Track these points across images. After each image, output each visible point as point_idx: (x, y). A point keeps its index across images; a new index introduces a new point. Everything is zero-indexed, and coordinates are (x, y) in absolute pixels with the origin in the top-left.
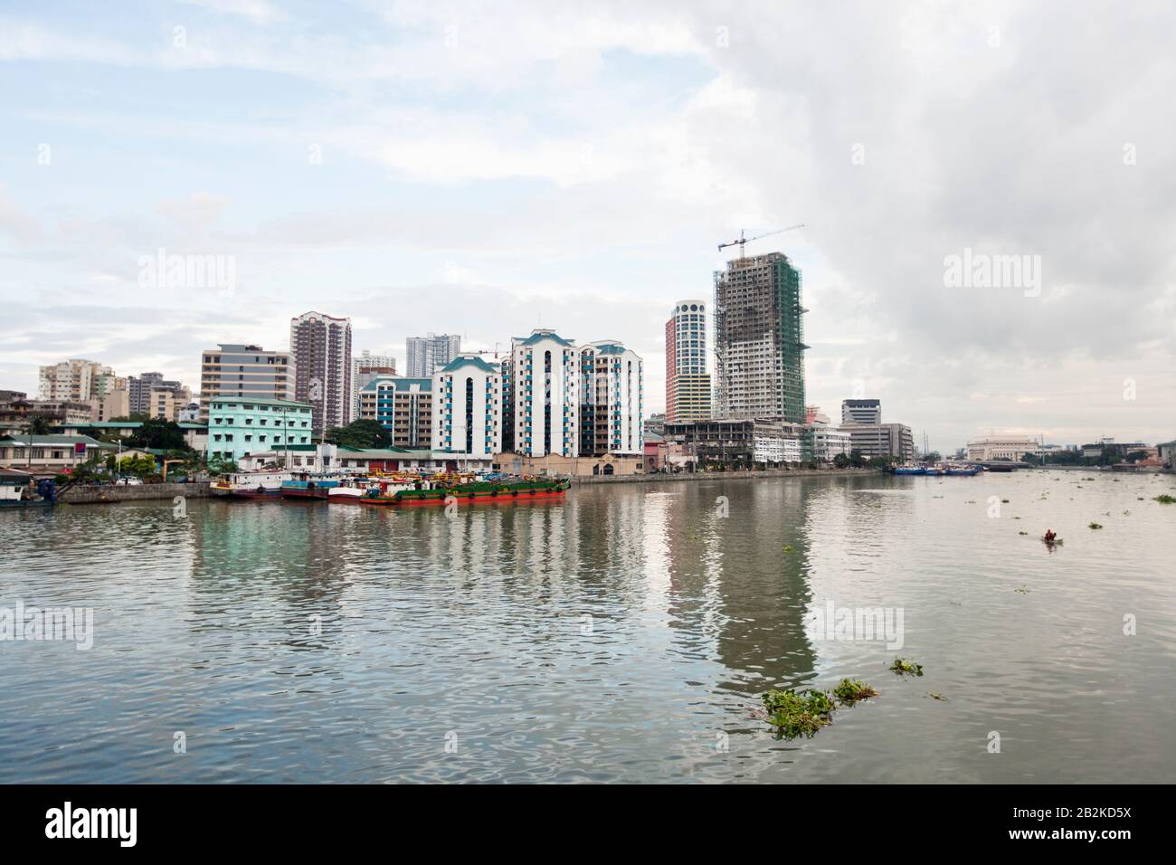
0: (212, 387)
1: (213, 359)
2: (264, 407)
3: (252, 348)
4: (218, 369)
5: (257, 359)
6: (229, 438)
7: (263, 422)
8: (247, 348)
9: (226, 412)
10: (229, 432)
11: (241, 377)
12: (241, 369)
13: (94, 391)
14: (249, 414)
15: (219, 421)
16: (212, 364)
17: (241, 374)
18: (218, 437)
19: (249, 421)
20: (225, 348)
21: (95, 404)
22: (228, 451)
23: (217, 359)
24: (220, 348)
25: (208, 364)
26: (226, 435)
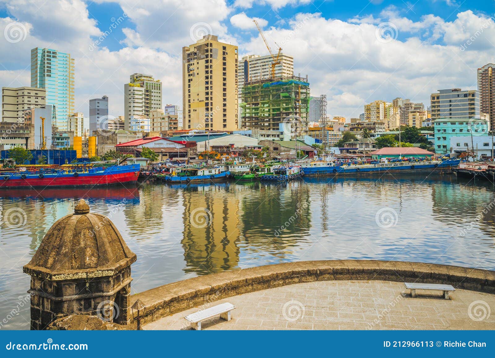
0: (436, 111)
1: (436, 98)
2: (461, 123)
3: (455, 90)
4: (439, 102)
5: (458, 96)
6: (445, 138)
7: (461, 130)
8: (453, 91)
9: (442, 126)
10: (444, 136)
11: (450, 105)
12: (450, 101)
13: (385, 116)
14: (454, 127)
15: (439, 131)
16: (436, 100)
17: (451, 104)
18: (439, 138)
19: (454, 130)
20: (441, 91)
21: (386, 121)
22: (444, 145)
23: (438, 98)
24: (439, 92)
25: (433, 100)
26: (443, 137)
